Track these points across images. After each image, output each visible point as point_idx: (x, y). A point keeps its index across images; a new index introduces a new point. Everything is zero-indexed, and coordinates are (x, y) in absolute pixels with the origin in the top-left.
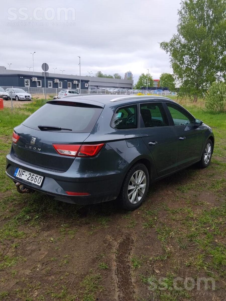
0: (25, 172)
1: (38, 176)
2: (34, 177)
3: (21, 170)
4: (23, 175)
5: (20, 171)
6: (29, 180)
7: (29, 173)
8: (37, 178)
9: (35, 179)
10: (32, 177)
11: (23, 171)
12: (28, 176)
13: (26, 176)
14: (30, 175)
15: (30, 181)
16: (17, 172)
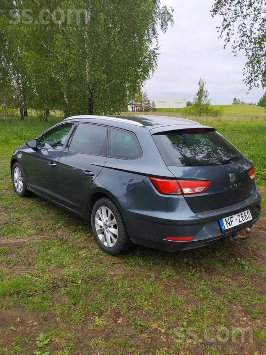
0: (232, 217)
1: (245, 212)
2: (243, 215)
3: (227, 219)
4: (233, 221)
5: (226, 221)
6: (241, 222)
7: (237, 216)
8: (245, 214)
9: (245, 216)
10: (242, 217)
11: (230, 218)
12: (238, 218)
13: (236, 220)
14: (239, 216)
15: (243, 222)
16: (224, 225)
